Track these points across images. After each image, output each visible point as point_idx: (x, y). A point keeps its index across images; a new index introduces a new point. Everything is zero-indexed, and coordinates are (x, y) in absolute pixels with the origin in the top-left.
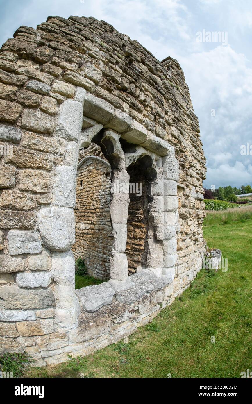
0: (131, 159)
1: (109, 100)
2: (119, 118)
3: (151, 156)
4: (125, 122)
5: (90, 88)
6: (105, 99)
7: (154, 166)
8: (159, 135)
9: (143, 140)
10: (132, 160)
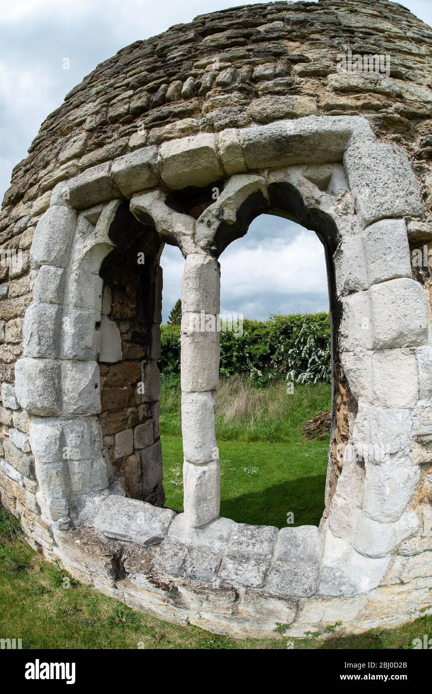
0: (209, 221)
1: (98, 161)
2: (119, 172)
3: (286, 180)
4: (134, 167)
5: (67, 172)
6: (92, 165)
7: (313, 202)
8: (267, 117)
9: (212, 162)
10: (213, 220)
